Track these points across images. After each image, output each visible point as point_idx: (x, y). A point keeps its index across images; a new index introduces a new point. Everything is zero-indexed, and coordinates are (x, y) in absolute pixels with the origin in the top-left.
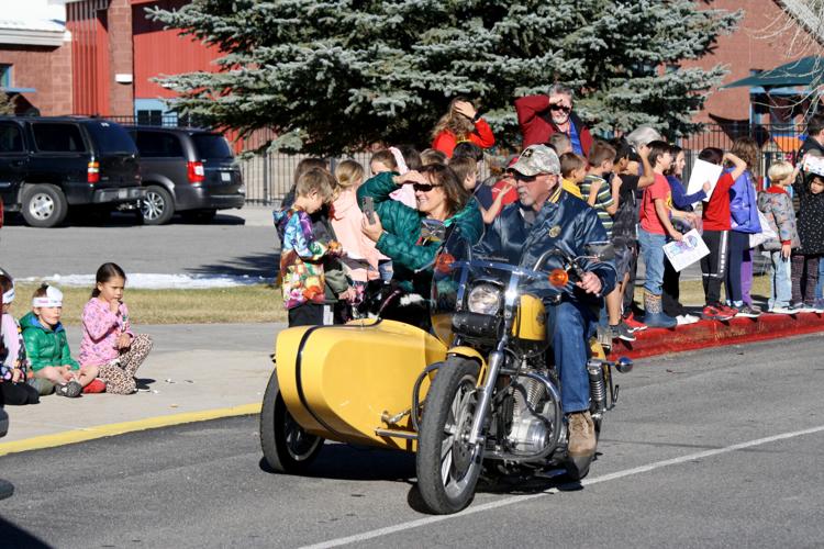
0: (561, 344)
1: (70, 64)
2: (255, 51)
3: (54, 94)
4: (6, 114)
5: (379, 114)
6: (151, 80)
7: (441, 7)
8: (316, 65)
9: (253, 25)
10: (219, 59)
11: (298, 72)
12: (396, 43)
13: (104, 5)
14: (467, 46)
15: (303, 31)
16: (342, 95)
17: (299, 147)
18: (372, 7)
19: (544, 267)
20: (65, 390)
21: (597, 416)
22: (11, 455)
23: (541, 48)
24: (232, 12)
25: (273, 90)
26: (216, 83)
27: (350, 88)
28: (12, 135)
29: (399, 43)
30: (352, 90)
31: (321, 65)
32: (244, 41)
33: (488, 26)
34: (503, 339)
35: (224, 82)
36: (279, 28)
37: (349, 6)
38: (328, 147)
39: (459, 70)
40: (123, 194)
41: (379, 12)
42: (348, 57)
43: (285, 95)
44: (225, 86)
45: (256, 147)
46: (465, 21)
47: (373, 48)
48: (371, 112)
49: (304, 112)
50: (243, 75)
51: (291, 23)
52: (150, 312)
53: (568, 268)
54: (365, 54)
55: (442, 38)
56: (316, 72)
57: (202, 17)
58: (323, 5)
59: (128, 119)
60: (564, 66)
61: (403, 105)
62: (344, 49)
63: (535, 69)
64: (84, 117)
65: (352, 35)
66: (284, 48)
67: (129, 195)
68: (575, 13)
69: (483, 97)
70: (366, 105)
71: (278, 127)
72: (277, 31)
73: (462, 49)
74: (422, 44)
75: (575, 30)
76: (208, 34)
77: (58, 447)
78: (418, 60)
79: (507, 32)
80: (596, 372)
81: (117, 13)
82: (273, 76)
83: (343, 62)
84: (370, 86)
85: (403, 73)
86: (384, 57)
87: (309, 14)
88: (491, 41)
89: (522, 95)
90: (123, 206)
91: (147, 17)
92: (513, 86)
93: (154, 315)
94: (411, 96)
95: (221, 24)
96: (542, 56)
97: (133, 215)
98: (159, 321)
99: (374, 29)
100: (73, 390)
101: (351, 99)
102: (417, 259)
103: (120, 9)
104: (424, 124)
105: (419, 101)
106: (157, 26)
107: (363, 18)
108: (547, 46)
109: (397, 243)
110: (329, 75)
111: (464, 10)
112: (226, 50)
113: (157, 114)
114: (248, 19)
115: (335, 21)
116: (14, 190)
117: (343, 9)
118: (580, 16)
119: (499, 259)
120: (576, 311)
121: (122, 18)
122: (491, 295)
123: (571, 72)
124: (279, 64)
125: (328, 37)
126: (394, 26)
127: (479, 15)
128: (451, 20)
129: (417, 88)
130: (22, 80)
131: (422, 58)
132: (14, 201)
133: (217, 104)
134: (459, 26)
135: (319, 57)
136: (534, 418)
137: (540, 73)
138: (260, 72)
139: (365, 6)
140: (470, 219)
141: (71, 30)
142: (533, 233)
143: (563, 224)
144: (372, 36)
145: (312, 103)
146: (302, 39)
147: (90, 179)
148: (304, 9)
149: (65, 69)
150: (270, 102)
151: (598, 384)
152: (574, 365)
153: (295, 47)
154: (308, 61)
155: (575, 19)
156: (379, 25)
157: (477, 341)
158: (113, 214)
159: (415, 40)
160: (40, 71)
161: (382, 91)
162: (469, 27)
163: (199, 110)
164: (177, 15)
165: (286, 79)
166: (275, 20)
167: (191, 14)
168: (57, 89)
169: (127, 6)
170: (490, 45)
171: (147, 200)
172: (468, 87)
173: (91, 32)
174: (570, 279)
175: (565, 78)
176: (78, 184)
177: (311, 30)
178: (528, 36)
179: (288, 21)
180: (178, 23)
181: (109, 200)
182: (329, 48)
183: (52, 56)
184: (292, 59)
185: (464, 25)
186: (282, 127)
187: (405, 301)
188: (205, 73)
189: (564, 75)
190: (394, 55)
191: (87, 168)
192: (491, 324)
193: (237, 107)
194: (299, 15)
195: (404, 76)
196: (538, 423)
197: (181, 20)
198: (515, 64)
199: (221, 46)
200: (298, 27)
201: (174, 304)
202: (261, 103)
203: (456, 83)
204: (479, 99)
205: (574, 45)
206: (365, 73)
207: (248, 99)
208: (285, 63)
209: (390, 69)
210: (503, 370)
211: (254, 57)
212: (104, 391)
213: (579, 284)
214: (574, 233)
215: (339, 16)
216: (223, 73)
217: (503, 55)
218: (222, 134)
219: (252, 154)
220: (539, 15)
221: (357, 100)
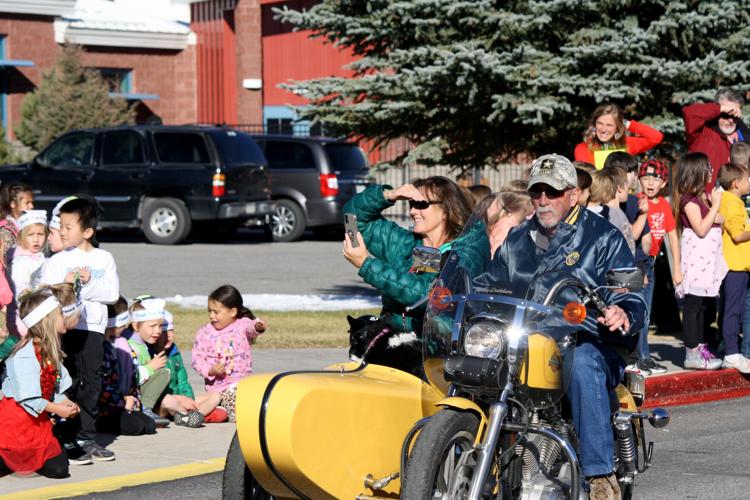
0: (579, 394)
1: (194, 69)
2: (391, 54)
3: (178, 101)
4: (125, 123)
5: (525, 122)
6: (279, 86)
7: (592, 6)
8: (456, 70)
9: (389, 26)
10: (352, 63)
11: (437, 77)
12: (544, 45)
13: (231, 5)
14: (621, 48)
15: (443, 32)
16: (484, 102)
17: (438, 158)
18: (518, 6)
19: (558, 299)
20: (185, 419)
21: (627, 480)
22: (125, 489)
23: (702, 49)
24: (366, 12)
25: (410, 97)
26: (349, 89)
27: (493, 94)
28: (132, 145)
29: (547, 45)
30: (495, 97)
31: (462, 69)
32: (380, 44)
33: (644, 25)
34: (507, 388)
35: (358, 87)
36: (417, 29)
37: (493, 5)
38: (470, 158)
39: (611, 74)
40: (250, 209)
41: (525, 11)
42: (491, 60)
43: (423, 102)
44: (358, 92)
45: (394, 158)
46: (618, 20)
47: (518, 50)
48: (516, 120)
49: (443, 120)
50: (377, 80)
51: (429, 25)
52: (277, 336)
53: (587, 300)
54: (509, 56)
55: (593, 38)
56: (456, 77)
57: (334, 18)
58: (464, 4)
59: (257, 129)
60: (727, 69)
61: (550, 111)
62: (487, 52)
63: (695, 73)
64: (208, 126)
65: (495, 37)
66: (422, 51)
67: (257, 209)
68: (740, 10)
69: (638, 104)
70: (511, 112)
71: (416, 136)
72: (415, 33)
73: (615, 51)
74: (572, 46)
75: (739, 29)
76: (340, 36)
77: (176, 480)
78: (567, 63)
79: (664, 31)
80: (624, 427)
81: (245, 13)
82: (410, 81)
83: (486, 65)
84: (515, 92)
85: (551, 77)
86: (530, 60)
87: (449, 14)
88: (647, 41)
89: (680, 101)
90: (251, 222)
91: (275, 18)
92: (671, 91)
93: (282, 339)
94: (560, 102)
95: (355, 25)
96: (703, 57)
97: (262, 231)
98: (287, 345)
99: (520, 30)
100: (195, 419)
101: (494, 105)
102: (407, 290)
103: (249, 10)
104: (573, 132)
105: (568, 108)
106: (285, 28)
107: (507, 18)
108: (709, 48)
109: (384, 269)
110: (471, 80)
111: (618, 8)
112: (361, 53)
113: (287, 122)
114: (384, 19)
115: (477, 21)
116: (134, 204)
117: (486, 8)
118: (744, 13)
119: (501, 291)
120: (598, 353)
121: (250, 19)
122: (493, 335)
123: (735, 75)
124: (417, 68)
125: (470, 39)
126: (541, 27)
127: (634, 14)
128: (603, 20)
129: (565, 93)
130: (144, 85)
131: (571, 61)
132: (133, 216)
133: (350, 111)
134: (612, 26)
135: (459, 60)
136: (550, 482)
137: (700, 76)
138: (396, 77)
139: (510, 5)
140: (475, 244)
141: (196, 32)
142: (546, 260)
143: (583, 250)
144: (517, 38)
145: (453, 110)
146: (441, 41)
147: (216, 192)
148: (444, 8)
149: (190, 74)
150: (407, 110)
151: (627, 442)
152: (595, 419)
153: (434, 50)
154: (448, 65)
155: (739, 17)
156: (525, 25)
157: (475, 391)
158: (241, 230)
159: (564, 42)
160: (163, 77)
161: (527, 97)
162: (623, 27)
163: (331, 118)
164: (307, 15)
165: (424, 84)
166: (413, 21)
167: (322, 14)
168: (181, 95)
169: (256, 6)
170: (646, 46)
171: (276, 215)
172: (621, 92)
173: (217, 34)
174: (588, 313)
175: (728, 82)
176: (203, 198)
177: (452, 32)
178: (688, 37)
179: (426, 21)
180: (309, 24)
181: (236, 214)
182: (470, 51)
183: (176, 59)
184: (430, 62)
185: (617, 24)
186: (419, 136)
187: (395, 342)
188: (337, 79)
189: (727, 79)
190: (541, 58)
191: (212, 180)
192: (492, 369)
193: (372, 115)
194: (438, 15)
195: (552, 81)
196: (552, 489)
197: (312, 21)
198: (672, 67)
199: (355, 49)
200: (437, 28)
201: (303, 327)
202: (397, 111)
203: (608, 88)
204: (634, 105)
205: (738, 46)
206: (509, 77)
207: (384, 106)
208: (423, 67)
209: (537, 73)
210: (509, 426)
211: (391, 61)
212: (226, 420)
213: (601, 319)
214: (596, 259)
215: (481, 15)
216: (356, 78)
217: (660, 56)
218: (356, 144)
219: (387, 165)
220: (700, 14)
221: (500, 107)
